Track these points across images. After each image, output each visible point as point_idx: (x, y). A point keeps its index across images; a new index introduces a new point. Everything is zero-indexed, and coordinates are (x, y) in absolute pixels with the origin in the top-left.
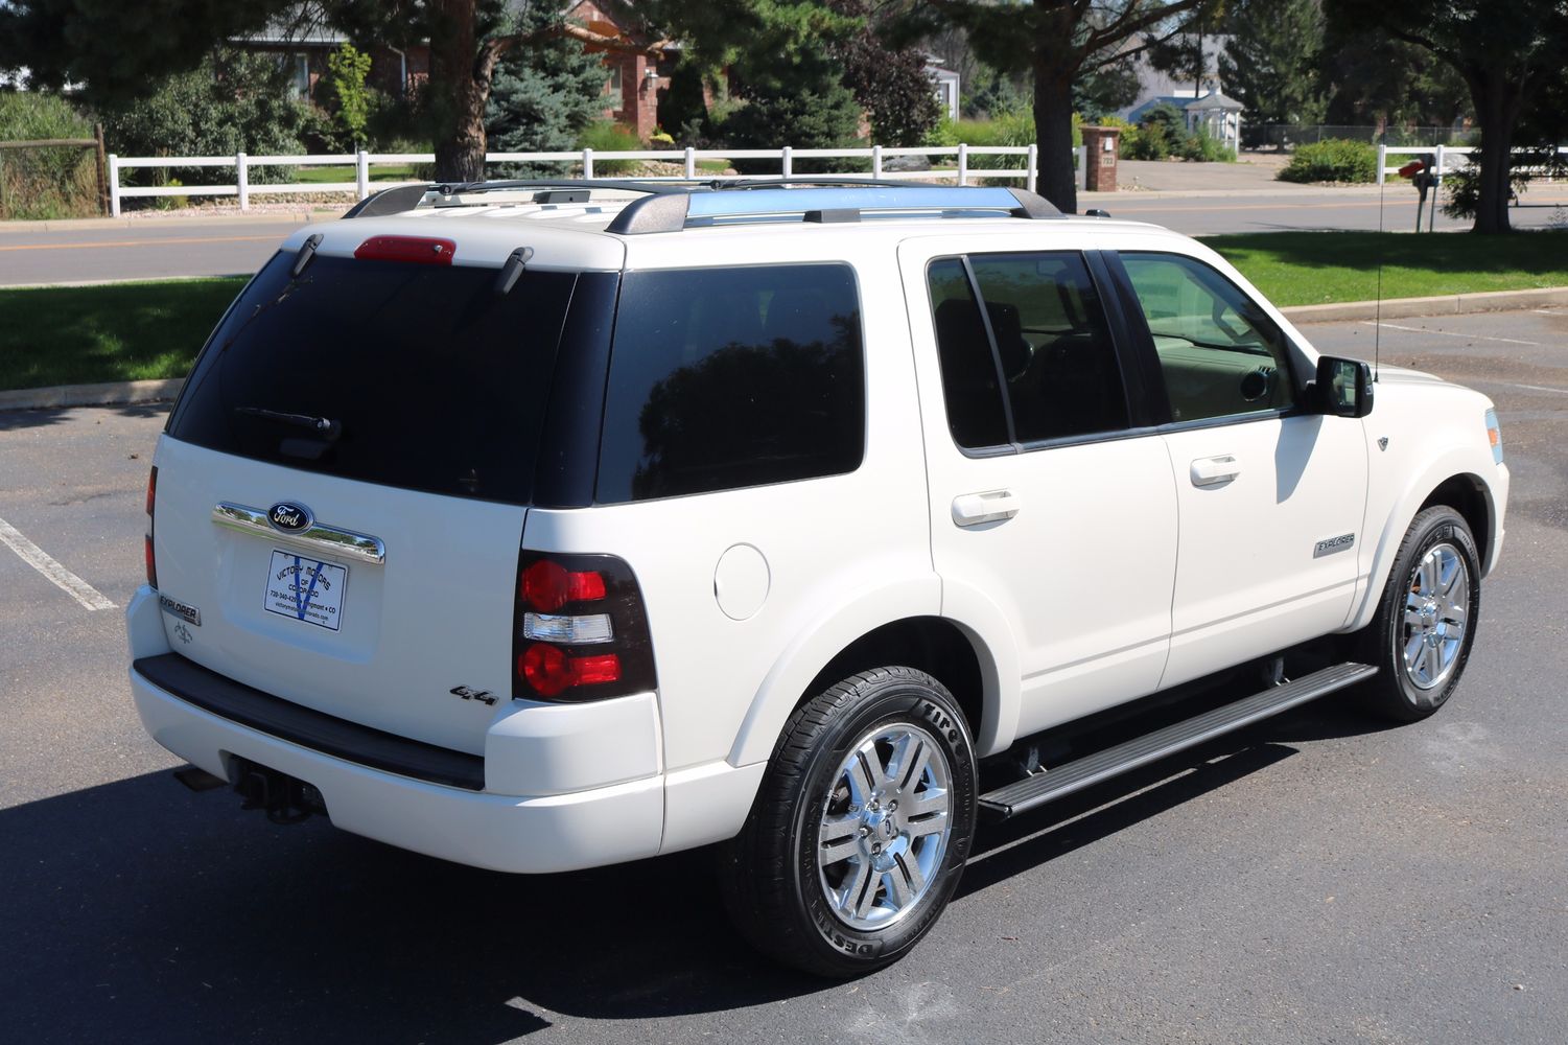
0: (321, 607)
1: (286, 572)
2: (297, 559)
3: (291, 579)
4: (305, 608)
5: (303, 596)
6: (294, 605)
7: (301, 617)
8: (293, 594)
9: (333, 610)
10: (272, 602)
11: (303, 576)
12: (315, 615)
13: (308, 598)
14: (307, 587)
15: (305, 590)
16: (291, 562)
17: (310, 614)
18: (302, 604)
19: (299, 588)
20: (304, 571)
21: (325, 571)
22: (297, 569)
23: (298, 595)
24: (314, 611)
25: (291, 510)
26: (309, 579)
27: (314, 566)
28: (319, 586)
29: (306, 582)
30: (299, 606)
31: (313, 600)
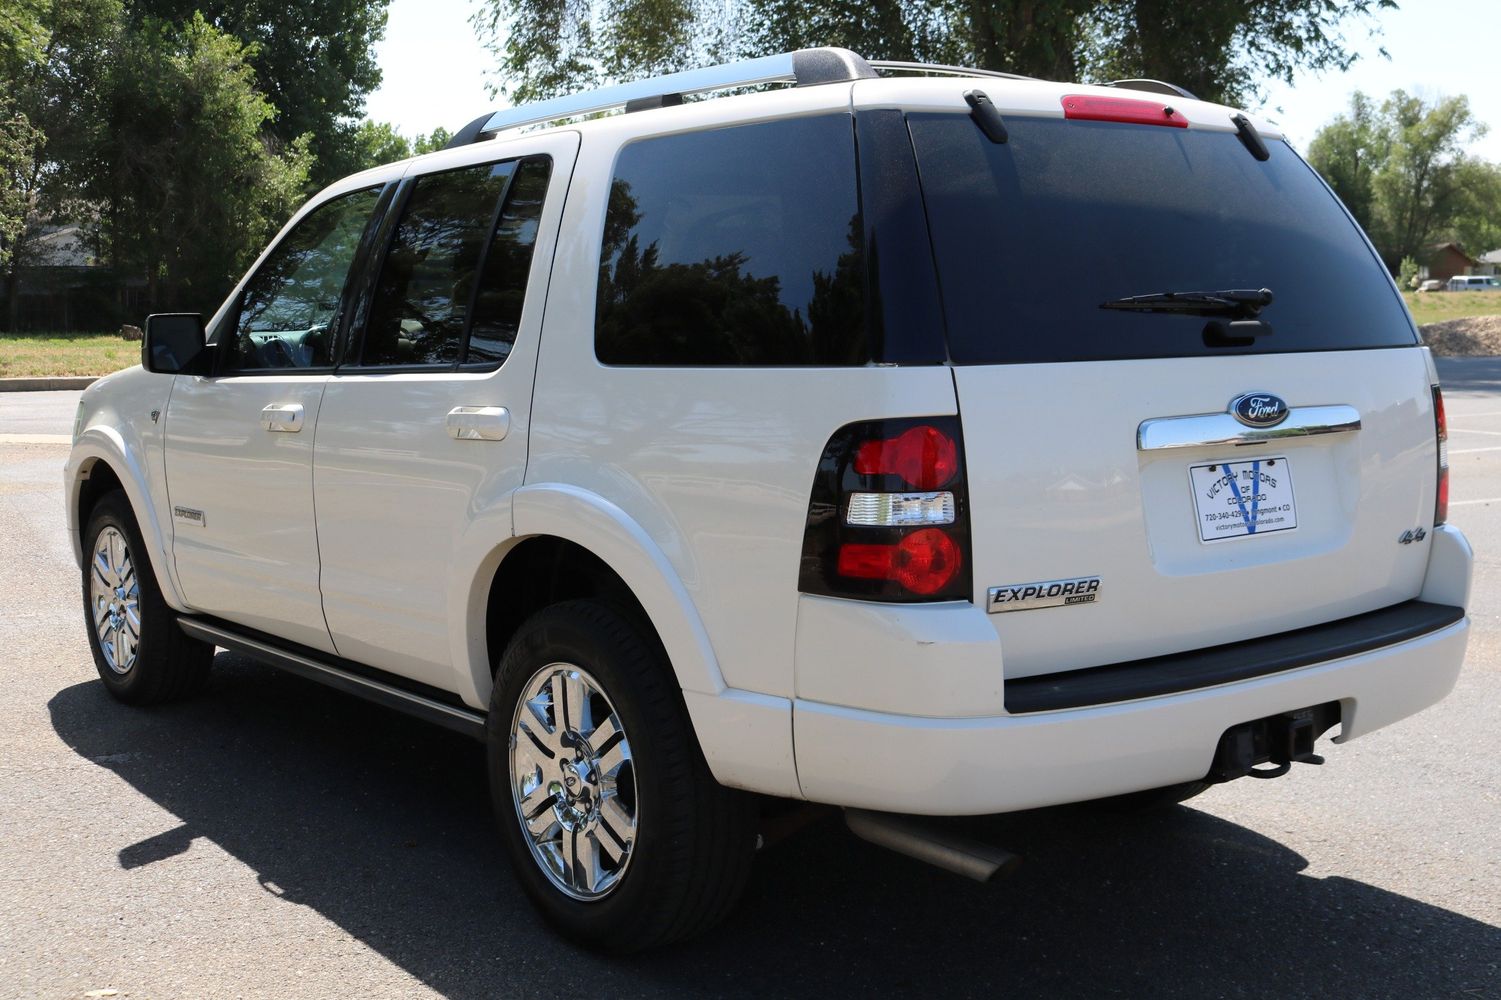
0: (1273, 509)
1: (1217, 487)
2: (1226, 467)
3: (1228, 492)
4: (1254, 517)
5: (1249, 506)
6: (1241, 519)
7: (1252, 531)
8: (1236, 508)
9: (1287, 508)
10: (1210, 529)
11: (1241, 482)
12: (1269, 521)
13: (1255, 506)
14: (1250, 493)
15: (1248, 498)
16: (1220, 472)
17: (1262, 522)
18: (1250, 516)
19: (1240, 498)
20: (1240, 475)
21: (1263, 468)
22: (1230, 478)
23: (1242, 507)
24: (1267, 516)
25: (1267, 400)
26: (1250, 483)
27: (1250, 467)
28: (1263, 487)
29: (1247, 488)
30: (1246, 519)
31: (1261, 505)
